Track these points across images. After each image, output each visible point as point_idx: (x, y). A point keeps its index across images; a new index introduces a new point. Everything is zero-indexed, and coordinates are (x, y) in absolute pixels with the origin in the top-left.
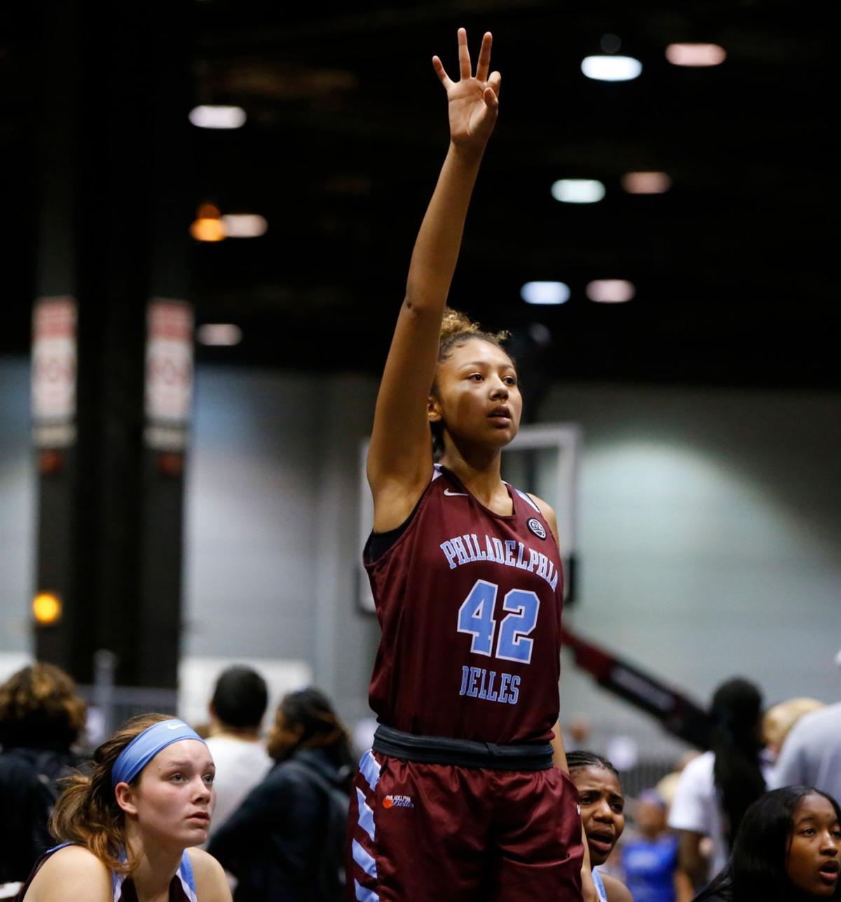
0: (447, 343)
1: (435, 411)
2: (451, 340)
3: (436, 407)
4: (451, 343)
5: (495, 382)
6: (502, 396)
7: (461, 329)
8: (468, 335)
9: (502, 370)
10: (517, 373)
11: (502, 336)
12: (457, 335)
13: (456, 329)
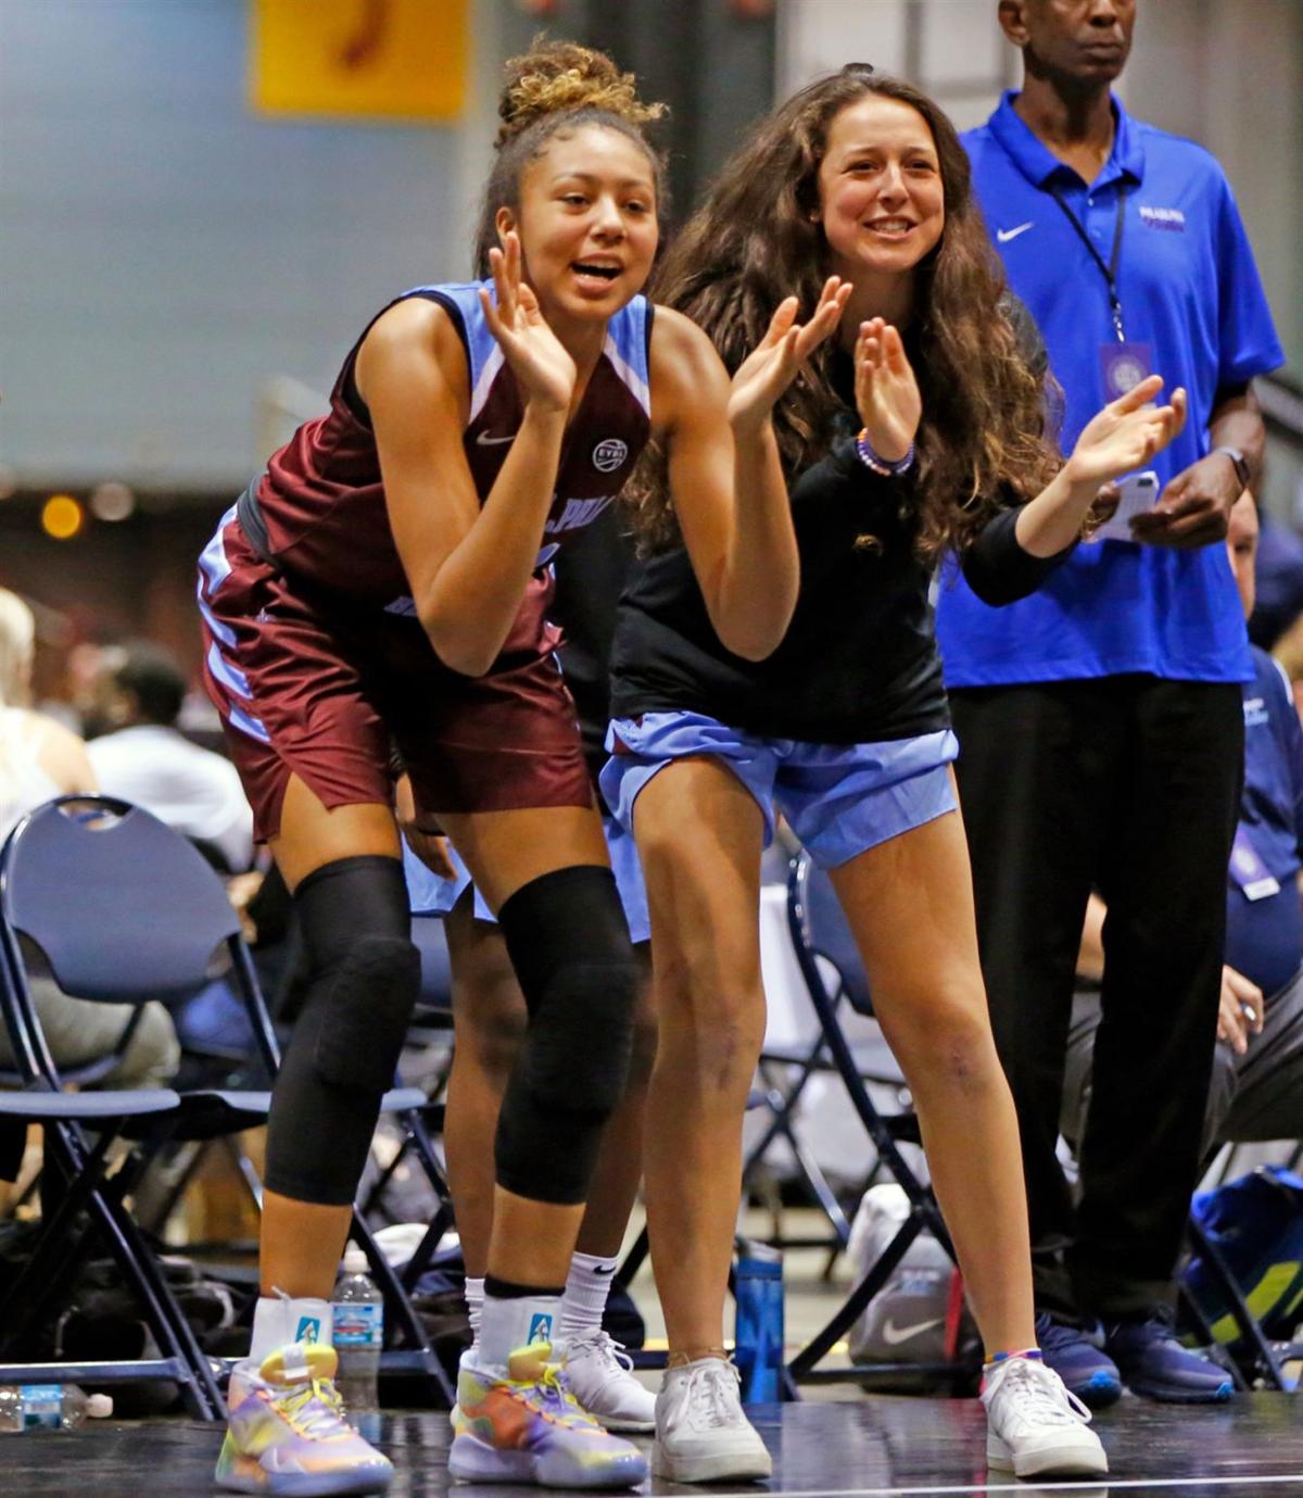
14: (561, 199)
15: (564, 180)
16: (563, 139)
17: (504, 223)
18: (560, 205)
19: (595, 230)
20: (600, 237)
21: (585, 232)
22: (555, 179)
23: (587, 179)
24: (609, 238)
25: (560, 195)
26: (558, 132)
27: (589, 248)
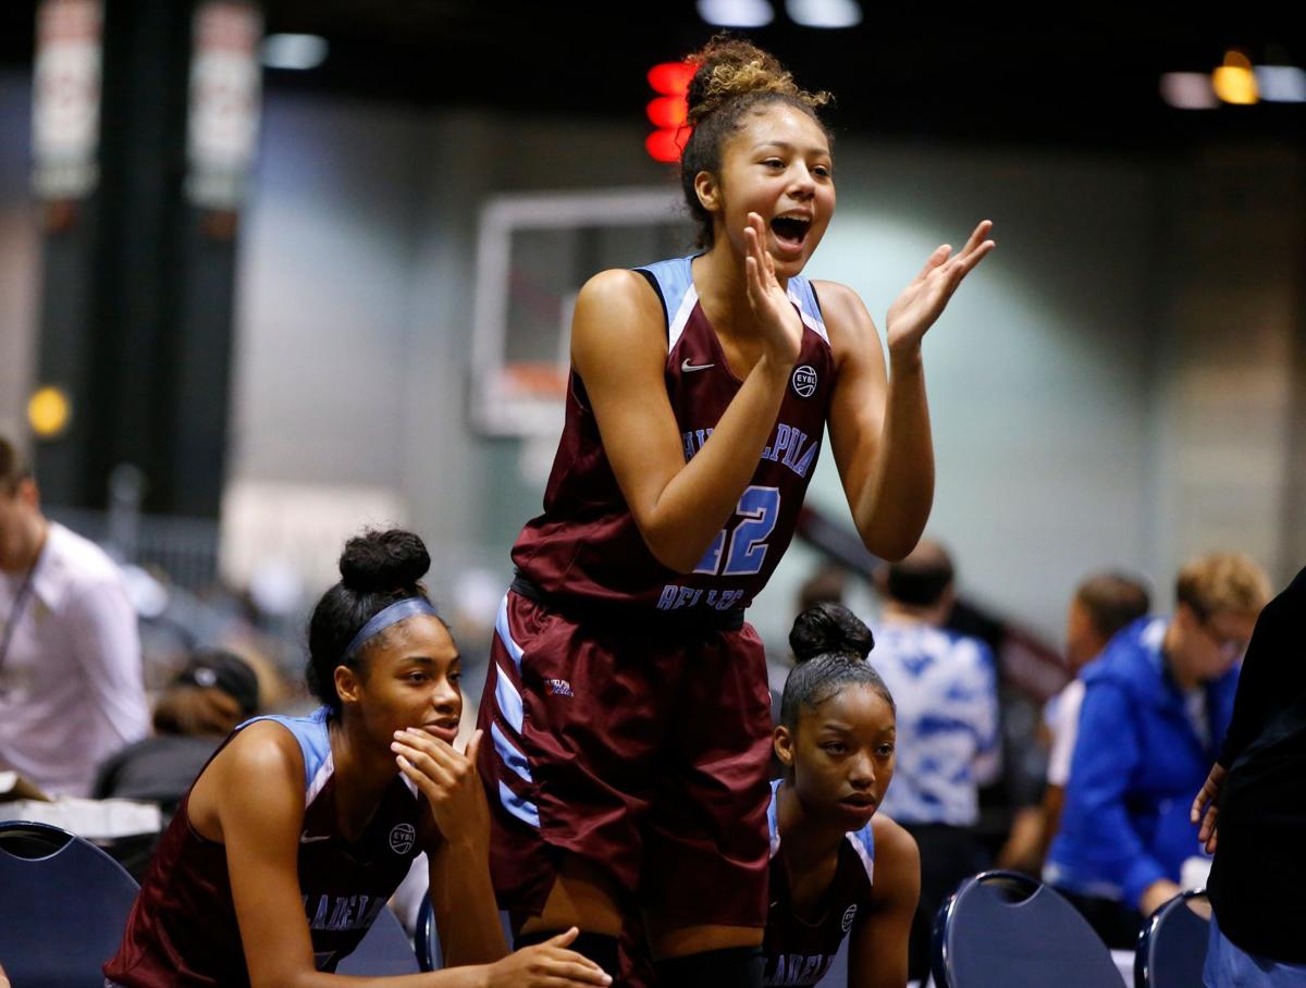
0: (743, 106)
1: (712, 196)
2: (747, 101)
3: (714, 191)
4: (748, 106)
5: (799, 174)
6: (806, 194)
7: (766, 83)
8: (773, 95)
9: (811, 156)
10: (833, 161)
11: (821, 99)
12: (758, 92)
13: (759, 83)
14: (762, 163)
15: (764, 148)
16: (759, 114)
17: (703, 184)
18: (761, 168)
19: (793, 188)
20: (794, 195)
21: (782, 191)
22: (755, 147)
23: (784, 146)
24: (803, 195)
25: (759, 160)
26: (753, 109)
27: (786, 204)
